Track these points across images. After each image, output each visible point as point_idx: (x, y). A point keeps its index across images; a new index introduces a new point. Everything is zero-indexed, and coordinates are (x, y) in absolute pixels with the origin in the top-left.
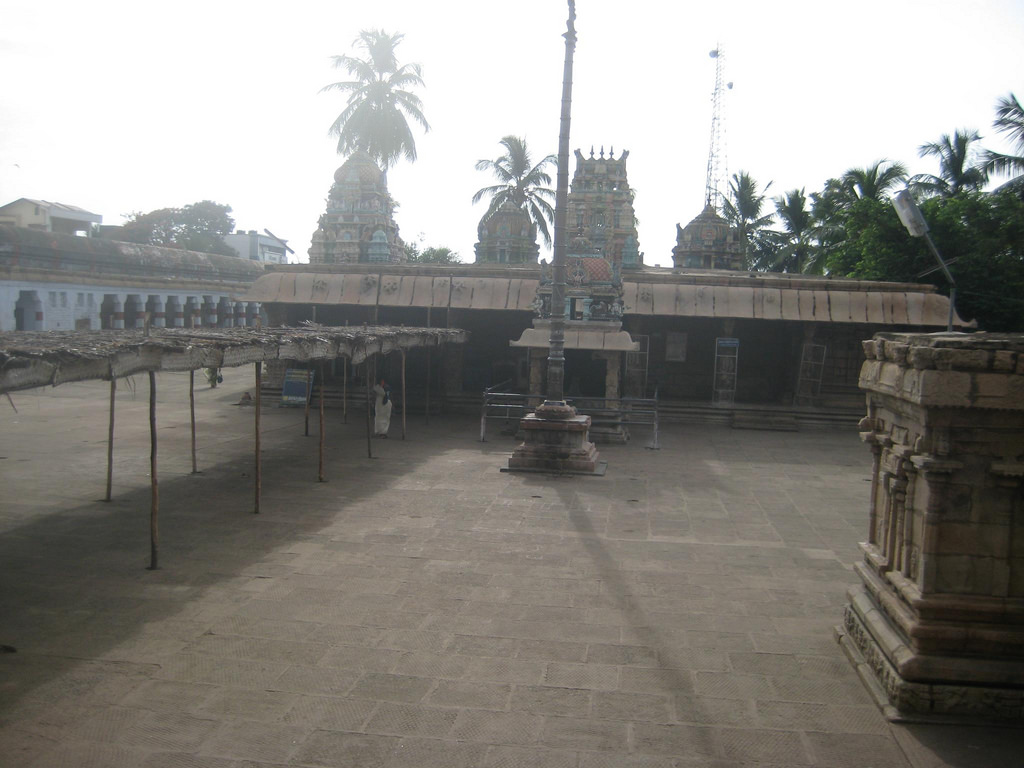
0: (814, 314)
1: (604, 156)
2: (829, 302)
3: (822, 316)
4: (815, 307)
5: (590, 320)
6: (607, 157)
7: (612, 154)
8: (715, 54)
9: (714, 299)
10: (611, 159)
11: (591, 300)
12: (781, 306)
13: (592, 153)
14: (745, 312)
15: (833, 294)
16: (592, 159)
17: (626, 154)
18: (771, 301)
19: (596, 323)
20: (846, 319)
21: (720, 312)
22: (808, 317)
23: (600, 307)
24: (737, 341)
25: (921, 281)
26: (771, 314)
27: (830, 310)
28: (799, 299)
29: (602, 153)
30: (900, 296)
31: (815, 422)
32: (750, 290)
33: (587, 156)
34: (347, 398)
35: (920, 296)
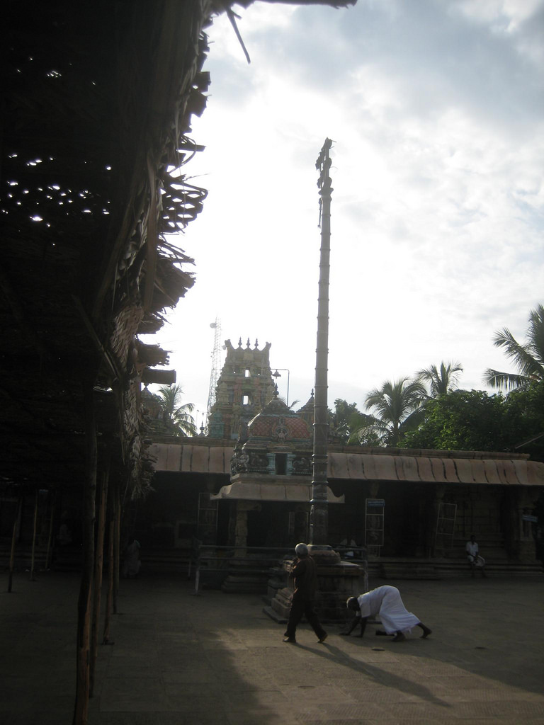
0: (446, 478)
1: (250, 347)
2: (456, 468)
3: (452, 479)
4: (445, 472)
5: (293, 474)
6: (252, 347)
7: (256, 345)
8: (214, 326)
9: (363, 464)
10: (256, 349)
11: (294, 456)
12: (418, 471)
13: (240, 344)
14: (390, 476)
15: (458, 461)
16: (240, 348)
17: (268, 345)
18: (409, 466)
19: (300, 478)
20: (471, 481)
21: (369, 476)
22: (441, 479)
23: (302, 463)
24: (383, 501)
25: (519, 451)
26: (412, 477)
27: (457, 474)
28: (432, 465)
29: (248, 344)
30: (508, 462)
31: (448, 571)
32: (391, 458)
33: (236, 346)
34: (35, 558)
35: (524, 462)
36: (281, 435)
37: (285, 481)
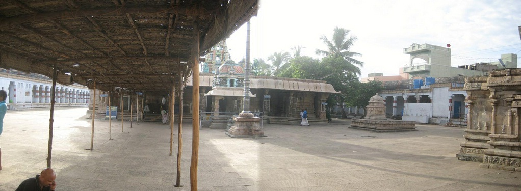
2: (298, 85)
3: (296, 89)
4: (294, 87)
5: (236, 87)
9: (263, 83)
11: (237, 80)
12: (284, 86)
14: (273, 87)
15: (299, 83)
18: (280, 84)
19: (239, 88)
20: (303, 90)
21: (265, 87)
22: (292, 89)
23: (240, 82)
24: (270, 96)
25: (323, 80)
26: (281, 88)
27: (298, 87)
28: (289, 84)
30: (318, 84)
31: (293, 122)
32: (274, 80)
35: (324, 84)
36: (232, 72)
37: (233, 89)
